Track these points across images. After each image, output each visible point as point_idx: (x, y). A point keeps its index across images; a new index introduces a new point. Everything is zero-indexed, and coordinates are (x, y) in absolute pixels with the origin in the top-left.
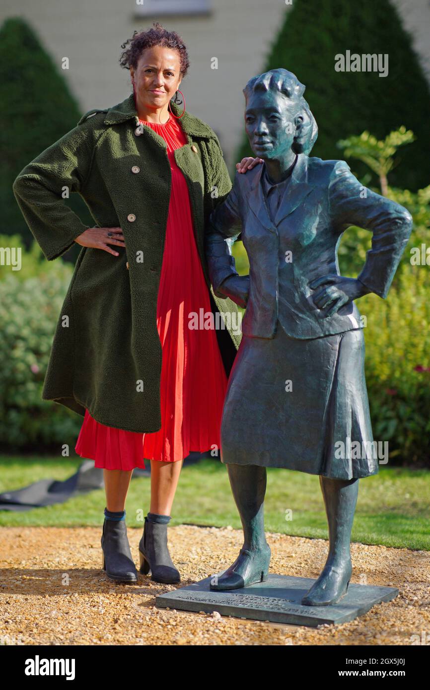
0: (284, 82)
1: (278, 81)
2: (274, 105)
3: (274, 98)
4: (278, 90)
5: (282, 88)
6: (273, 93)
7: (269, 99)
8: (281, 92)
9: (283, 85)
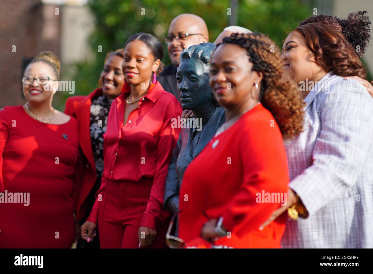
0: (203, 52)
1: (199, 51)
2: (194, 69)
3: (194, 65)
4: (198, 58)
5: (201, 56)
6: (194, 61)
7: (190, 64)
8: (200, 60)
9: (202, 54)
